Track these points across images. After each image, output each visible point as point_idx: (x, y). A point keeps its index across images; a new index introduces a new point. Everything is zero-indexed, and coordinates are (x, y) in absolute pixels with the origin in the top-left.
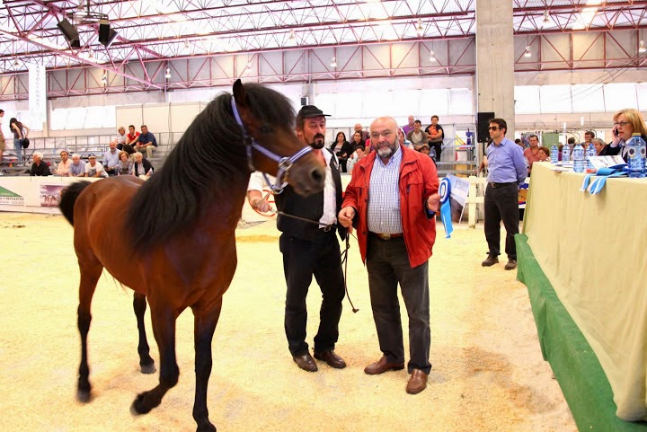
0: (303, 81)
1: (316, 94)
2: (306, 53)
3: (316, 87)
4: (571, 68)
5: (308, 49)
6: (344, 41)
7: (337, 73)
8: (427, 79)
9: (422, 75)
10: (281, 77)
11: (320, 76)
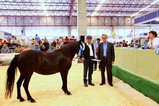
0: (22, 26)
1: (26, 30)
2: (23, 18)
3: (26, 28)
4: (91, 26)
5: (23, 17)
6: (34, 16)
7: (32, 24)
8: (57, 27)
9: (55, 26)
10: (15, 24)
11: (27, 25)
